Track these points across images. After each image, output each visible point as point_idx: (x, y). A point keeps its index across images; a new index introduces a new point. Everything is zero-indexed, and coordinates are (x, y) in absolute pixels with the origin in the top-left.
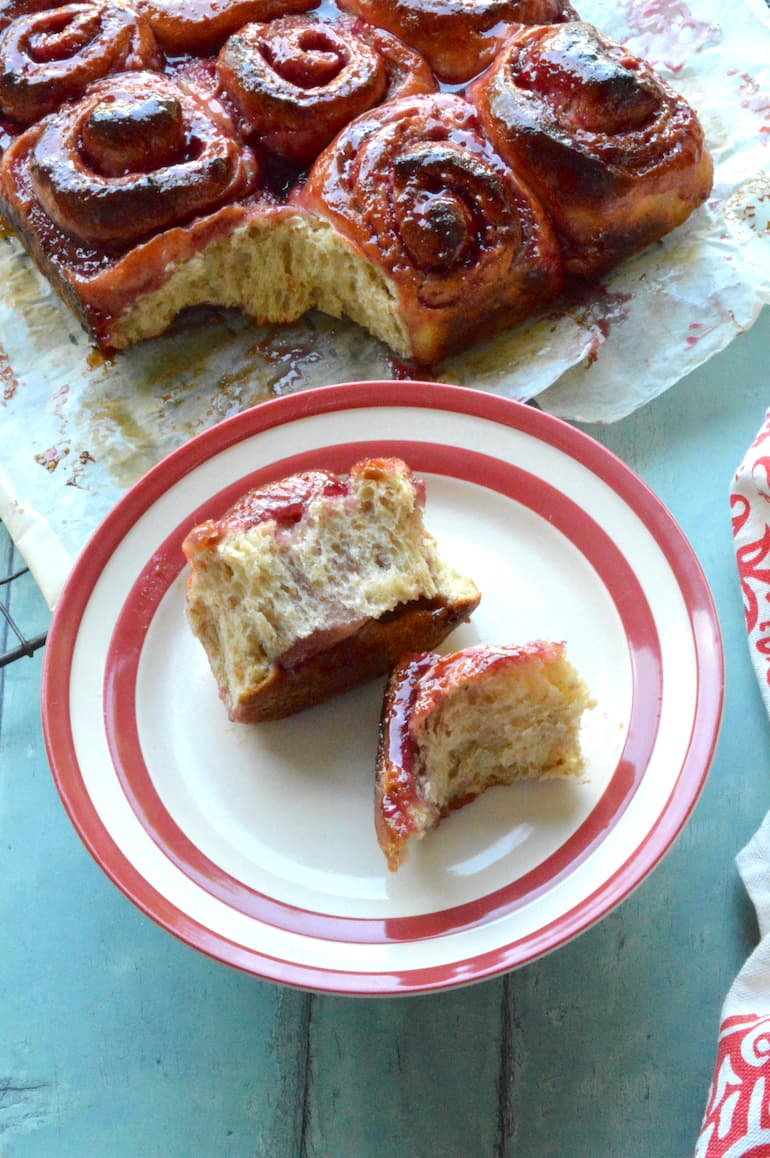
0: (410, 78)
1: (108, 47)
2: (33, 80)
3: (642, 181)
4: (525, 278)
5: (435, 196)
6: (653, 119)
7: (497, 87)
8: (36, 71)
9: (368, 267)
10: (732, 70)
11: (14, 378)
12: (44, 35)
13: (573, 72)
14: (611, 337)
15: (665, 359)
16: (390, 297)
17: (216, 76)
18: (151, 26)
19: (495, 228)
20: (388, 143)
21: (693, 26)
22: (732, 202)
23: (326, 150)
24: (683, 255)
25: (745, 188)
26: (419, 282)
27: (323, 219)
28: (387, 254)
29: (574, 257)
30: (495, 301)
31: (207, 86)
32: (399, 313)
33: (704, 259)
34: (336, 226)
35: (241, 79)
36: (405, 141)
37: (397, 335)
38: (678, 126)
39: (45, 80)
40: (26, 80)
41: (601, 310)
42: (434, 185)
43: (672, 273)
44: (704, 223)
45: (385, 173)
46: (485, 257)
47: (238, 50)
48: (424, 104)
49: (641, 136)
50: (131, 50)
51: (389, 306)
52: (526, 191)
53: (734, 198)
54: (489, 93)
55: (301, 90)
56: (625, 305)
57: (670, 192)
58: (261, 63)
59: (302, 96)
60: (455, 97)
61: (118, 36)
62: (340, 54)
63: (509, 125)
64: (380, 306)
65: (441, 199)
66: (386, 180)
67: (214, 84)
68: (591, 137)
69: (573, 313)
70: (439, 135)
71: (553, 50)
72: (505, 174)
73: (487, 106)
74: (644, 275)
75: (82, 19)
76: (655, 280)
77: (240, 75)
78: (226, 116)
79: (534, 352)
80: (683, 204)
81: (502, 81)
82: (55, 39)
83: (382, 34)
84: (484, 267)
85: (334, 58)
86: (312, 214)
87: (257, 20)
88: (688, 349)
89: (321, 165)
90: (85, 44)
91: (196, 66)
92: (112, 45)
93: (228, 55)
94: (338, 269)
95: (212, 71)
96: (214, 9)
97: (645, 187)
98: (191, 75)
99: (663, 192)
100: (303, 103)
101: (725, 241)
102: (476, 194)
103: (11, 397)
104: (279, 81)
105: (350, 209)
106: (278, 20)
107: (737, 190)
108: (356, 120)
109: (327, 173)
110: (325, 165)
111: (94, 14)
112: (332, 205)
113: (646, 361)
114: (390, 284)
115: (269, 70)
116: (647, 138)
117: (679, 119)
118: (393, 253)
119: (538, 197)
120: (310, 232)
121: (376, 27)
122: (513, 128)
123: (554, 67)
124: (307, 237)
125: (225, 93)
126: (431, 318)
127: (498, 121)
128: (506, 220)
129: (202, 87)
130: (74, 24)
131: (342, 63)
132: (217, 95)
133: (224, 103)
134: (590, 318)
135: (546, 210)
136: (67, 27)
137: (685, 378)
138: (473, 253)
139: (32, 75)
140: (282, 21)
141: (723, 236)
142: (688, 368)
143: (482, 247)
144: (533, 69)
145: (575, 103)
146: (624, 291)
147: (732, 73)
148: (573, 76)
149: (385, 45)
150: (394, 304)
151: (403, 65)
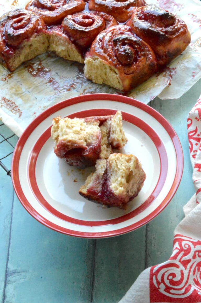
0: (111, 22)
1: (33, 25)
2: (15, 35)
3: (175, 38)
4: (149, 65)
5: (125, 46)
6: (174, 24)
7: (135, 20)
8: (16, 32)
9: (110, 67)
10: (189, 13)
11: (21, 111)
12: (16, 24)
13: (153, 14)
14: (173, 78)
15: (188, 82)
16: (116, 74)
17: (62, 29)
18: (43, 19)
19: (141, 53)
20: (110, 37)
21: (177, 5)
22: (196, 43)
23: (94, 41)
24: (187, 57)
25: (199, 40)
26: (123, 69)
27: (96, 57)
28: (115, 63)
29: (160, 60)
30: (143, 72)
31: (61, 31)
32: (119, 78)
33: (193, 57)
34: (100, 58)
35: (69, 27)
36: (114, 36)
37: (119, 84)
38: (181, 24)
39: (19, 34)
40: (14, 35)
41: (169, 72)
42: (124, 44)
43: (186, 61)
44: (190, 49)
45: (110, 43)
46: (139, 60)
47: (67, 21)
48: (117, 27)
49: (173, 27)
50: (39, 25)
51: (117, 76)
52: (146, 44)
53: (197, 42)
54: (133, 22)
55: (85, 27)
56: (175, 70)
57: (181, 41)
58: (73, 23)
59: (86, 29)
60: (124, 25)
61: (35, 22)
62: (92, 19)
63: (140, 28)
64: (114, 77)
65: (126, 47)
66: (111, 45)
67: (62, 31)
68: (160, 29)
69: (162, 74)
70: (122, 33)
71: (147, 10)
72: (140, 41)
73: (133, 25)
74: (178, 63)
75: (26, 19)
76: (181, 63)
77: (69, 26)
78: (67, 37)
79: (154, 85)
80: (185, 44)
81: (136, 19)
82: (20, 24)
83: (102, 13)
84: (139, 63)
85: (91, 20)
86: (93, 56)
87: (70, 14)
88: (193, 78)
89: (94, 44)
90: (27, 25)
91: (56, 27)
92: (34, 24)
93: (64, 23)
94: (102, 70)
95: (61, 28)
96: (58, 13)
97: (176, 39)
98: (55, 29)
99: (180, 41)
100: (86, 30)
101: (197, 52)
102: (135, 45)
103: (21, 116)
104: (79, 26)
105: (103, 53)
106: (75, 14)
107: (197, 40)
108: (100, 33)
109: (96, 46)
110: (95, 44)
111: (29, 17)
112: (98, 53)
113: (183, 83)
114: (116, 70)
115: (76, 24)
116: (174, 28)
117: (181, 23)
118: (116, 62)
119: (149, 45)
120: (93, 61)
121: (100, 12)
122: (141, 29)
123: (148, 14)
124: (93, 63)
125: (65, 32)
126: (128, 77)
127: (137, 28)
128: (143, 51)
129: (59, 31)
130: (24, 20)
131: (94, 21)
132: (63, 33)
133: (66, 34)
134: (167, 75)
135: (152, 48)
136: (22, 21)
137: (194, 85)
138: (136, 60)
139: (15, 33)
140: (76, 14)
141: (196, 51)
142: (194, 83)
143: (138, 58)
144: (143, 15)
145: (155, 22)
146: (174, 67)
147: (189, 14)
148: (153, 15)
149: (104, 16)
150: (117, 75)
151: (109, 20)
